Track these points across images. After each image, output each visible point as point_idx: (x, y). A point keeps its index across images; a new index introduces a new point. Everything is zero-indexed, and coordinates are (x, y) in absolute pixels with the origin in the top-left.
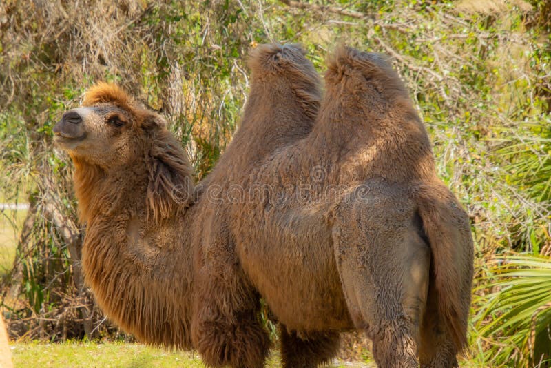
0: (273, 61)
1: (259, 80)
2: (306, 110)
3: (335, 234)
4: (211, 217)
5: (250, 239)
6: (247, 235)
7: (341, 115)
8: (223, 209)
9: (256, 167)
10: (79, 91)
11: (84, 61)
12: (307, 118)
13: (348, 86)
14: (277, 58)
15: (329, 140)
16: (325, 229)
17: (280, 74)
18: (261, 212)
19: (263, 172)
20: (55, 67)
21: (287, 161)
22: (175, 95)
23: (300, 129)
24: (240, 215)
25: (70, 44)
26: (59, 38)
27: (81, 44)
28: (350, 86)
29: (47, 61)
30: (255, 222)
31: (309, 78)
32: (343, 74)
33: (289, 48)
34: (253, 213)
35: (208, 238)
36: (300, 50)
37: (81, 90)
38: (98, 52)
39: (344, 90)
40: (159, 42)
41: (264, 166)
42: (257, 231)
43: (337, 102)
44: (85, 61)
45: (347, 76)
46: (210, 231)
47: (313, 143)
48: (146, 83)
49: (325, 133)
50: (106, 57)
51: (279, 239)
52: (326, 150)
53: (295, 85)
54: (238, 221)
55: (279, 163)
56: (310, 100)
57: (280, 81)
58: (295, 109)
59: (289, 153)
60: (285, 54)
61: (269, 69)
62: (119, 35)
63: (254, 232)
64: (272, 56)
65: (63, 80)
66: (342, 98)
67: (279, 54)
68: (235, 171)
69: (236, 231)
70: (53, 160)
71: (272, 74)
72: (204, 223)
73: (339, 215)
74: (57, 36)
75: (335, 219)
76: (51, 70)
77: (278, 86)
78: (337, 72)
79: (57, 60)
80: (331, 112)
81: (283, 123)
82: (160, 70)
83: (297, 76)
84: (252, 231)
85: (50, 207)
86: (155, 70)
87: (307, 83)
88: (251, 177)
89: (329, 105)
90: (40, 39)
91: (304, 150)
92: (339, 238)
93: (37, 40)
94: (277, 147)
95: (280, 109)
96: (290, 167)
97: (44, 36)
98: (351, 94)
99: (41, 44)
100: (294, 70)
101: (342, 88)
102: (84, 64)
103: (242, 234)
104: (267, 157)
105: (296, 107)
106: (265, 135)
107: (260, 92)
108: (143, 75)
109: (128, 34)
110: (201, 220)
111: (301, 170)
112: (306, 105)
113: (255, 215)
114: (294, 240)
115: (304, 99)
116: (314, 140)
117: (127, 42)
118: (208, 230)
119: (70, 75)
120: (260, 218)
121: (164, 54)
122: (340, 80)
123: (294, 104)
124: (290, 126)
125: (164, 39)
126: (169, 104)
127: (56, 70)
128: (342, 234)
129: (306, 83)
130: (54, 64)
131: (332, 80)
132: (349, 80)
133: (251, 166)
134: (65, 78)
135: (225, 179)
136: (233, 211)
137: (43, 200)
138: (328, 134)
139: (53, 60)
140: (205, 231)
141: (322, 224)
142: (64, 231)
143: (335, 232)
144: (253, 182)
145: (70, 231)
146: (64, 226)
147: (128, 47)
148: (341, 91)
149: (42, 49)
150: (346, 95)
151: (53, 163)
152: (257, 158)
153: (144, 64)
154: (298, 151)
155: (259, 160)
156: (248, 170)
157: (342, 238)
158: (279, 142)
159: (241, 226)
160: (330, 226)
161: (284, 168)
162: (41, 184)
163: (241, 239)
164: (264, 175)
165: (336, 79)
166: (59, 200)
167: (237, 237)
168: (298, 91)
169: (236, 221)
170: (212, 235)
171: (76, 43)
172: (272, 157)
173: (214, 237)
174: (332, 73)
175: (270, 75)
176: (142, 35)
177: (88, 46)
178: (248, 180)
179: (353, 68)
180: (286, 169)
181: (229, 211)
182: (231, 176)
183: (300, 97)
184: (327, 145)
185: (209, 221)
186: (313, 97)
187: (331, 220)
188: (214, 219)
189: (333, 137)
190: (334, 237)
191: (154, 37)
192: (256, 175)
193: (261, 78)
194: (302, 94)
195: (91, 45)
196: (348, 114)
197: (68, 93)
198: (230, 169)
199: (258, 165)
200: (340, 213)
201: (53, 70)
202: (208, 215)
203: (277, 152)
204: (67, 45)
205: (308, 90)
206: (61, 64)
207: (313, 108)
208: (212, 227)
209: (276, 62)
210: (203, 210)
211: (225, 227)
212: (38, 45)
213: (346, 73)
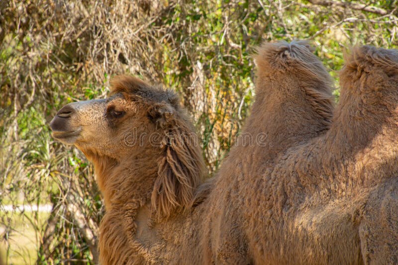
0: (280, 59)
1: (267, 79)
2: (317, 108)
3: (363, 233)
4: (220, 218)
5: (266, 239)
6: (263, 235)
7: (363, 112)
8: (232, 210)
9: (269, 167)
10: (99, 90)
11: (104, 60)
12: (318, 116)
13: (368, 83)
14: (284, 56)
15: (351, 138)
16: (351, 228)
17: (289, 73)
18: (279, 212)
19: (277, 172)
20: (76, 66)
21: (305, 160)
22: (197, 94)
23: (312, 127)
24: (254, 216)
25: (91, 44)
26: (80, 37)
27: (102, 43)
28: (371, 82)
29: (68, 61)
30: (272, 222)
31: (318, 76)
32: (362, 71)
33: (297, 45)
34: (269, 213)
35: (218, 240)
36: (307, 47)
37: (102, 90)
38: (119, 51)
39: (364, 87)
40: (179, 41)
41: (277, 167)
42: (275, 231)
43: (357, 100)
44: (106, 60)
45: (367, 73)
46: (219, 232)
47: (333, 140)
48: (168, 82)
49: (346, 131)
50: (126, 56)
51: (300, 239)
52: (348, 149)
53: (304, 83)
54: (252, 221)
55: (296, 162)
56: (320, 99)
57: (289, 79)
58: (305, 106)
59: (305, 151)
60: (293, 51)
61: (277, 67)
62: (139, 34)
63: (271, 232)
64: (279, 54)
65: (84, 79)
66: (363, 95)
67: (286, 53)
68: (245, 170)
69: (249, 231)
70: (74, 160)
71: (281, 72)
72: (213, 224)
73: (367, 213)
74: (77, 36)
75: (362, 217)
76: (72, 70)
77: (287, 84)
78: (356, 70)
79: (78, 59)
80: (350, 110)
81: (294, 122)
82: (182, 69)
83: (306, 74)
84: (269, 231)
85: (72, 208)
86: (177, 68)
87: (317, 81)
88: (265, 177)
89: (348, 103)
90: (61, 38)
91: (324, 148)
92: (367, 236)
93: (58, 39)
94: (290, 147)
95: (290, 108)
96: (309, 165)
97: (64, 35)
98: (373, 91)
99: (61, 43)
100: (304, 69)
101: (362, 85)
102: (104, 64)
103: (257, 234)
104: (280, 157)
105: (306, 105)
106: (276, 135)
107: (268, 90)
108: (165, 74)
109: (148, 33)
110: (209, 220)
111: (322, 168)
112: (316, 103)
113: (271, 215)
114: (318, 240)
115: (314, 97)
116: (334, 138)
117: (148, 41)
118: (217, 231)
119: (92, 74)
120: (278, 218)
121: (184, 54)
122: (359, 77)
123: (304, 102)
124: (301, 124)
125: (183, 39)
126: (191, 102)
127: (77, 70)
128: (370, 232)
129: (315, 81)
130: (76, 64)
131: (350, 77)
132: (370, 77)
133: (263, 166)
134: (86, 77)
135: (233, 179)
136: (245, 212)
137: (63, 201)
138: (349, 132)
139: (74, 59)
140: (214, 232)
141: (347, 223)
142: (85, 232)
143: (362, 231)
144: (267, 182)
145: (93, 232)
146: (85, 227)
147: (149, 46)
148: (362, 88)
149: (62, 48)
150: (367, 92)
151: (73, 163)
152: (270, 158)
153: (166, 63)
154: (315, 149)
155: (272, 159)
156: (261, 169)
157: (370, 236)
158: (291, 141)
159: (255, 226)
160: (356, 225)
161: (302, 167)
162: (62, 185)
163: (255, 240)
164: (279, 175)
165: (355, 76)
166: (81, 199)
167: (250, 237)
168: (308, 89)
169: (248, 221)
170: (221, 236)
171: (96, 42)
172: (285, 157)
173: (224, 238)
174: (349, 71)
175: (278, 73)
176: (162, 34)
177: (108, 45)
178: (262, 180)
179: (373, 65)
180: (305, 168)
181: (240, 211)
182: (241, 176)
183: (310, 95)
184: (349, 143)
185: (218, 222)
186: (323, 95)
187: (358, 219)
188: (223, 219)
189: (354, 134)
190: (361, 235)
191: (174, 37)
192: (270, 174)
193: (268, 76)
194: (311, 92)
195: (111, 44)
196: (370, 111)
197: (89, 93)
198: (238, 168)
199: (270, 165)
200: (367, 211)
201: (74, 70)
202: (216, 215)
203: (290, 151)
204: (88, 45)
205: (317, 88)
206: (82, 64)
207: (324, 106)
208: (222, 228)
209: (284, 60)
210: (211, 210)
211: (236, 227)
212: (58, 45)
213: (366, 70)
